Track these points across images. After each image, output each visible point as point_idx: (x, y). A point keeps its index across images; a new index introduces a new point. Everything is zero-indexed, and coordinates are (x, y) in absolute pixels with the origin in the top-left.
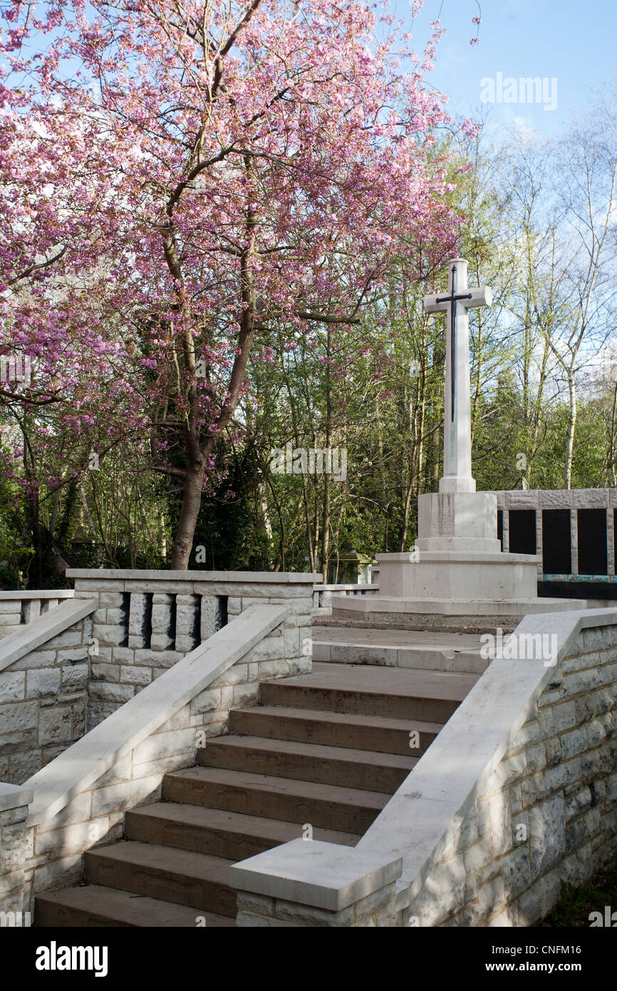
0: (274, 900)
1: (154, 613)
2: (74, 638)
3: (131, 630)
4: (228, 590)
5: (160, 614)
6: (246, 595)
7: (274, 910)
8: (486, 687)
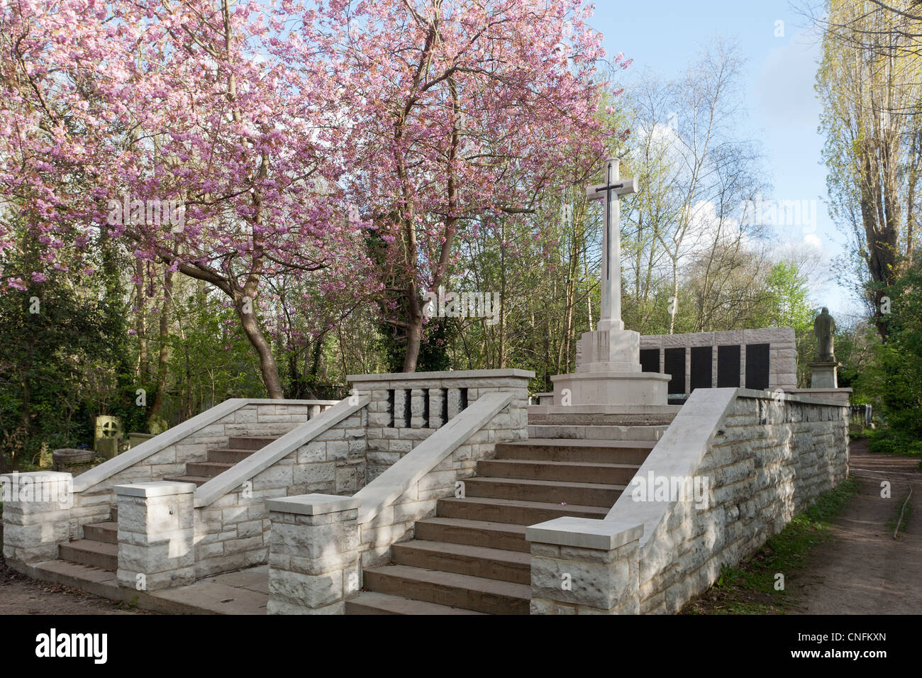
0: (560, 547)
1: (413, 402)
2: (355, 422)
3: (396, 415)
4: (468, 383)
5: (417, 403)
6: (482, 386)
7: (560, 554)
8: (675, 432)
